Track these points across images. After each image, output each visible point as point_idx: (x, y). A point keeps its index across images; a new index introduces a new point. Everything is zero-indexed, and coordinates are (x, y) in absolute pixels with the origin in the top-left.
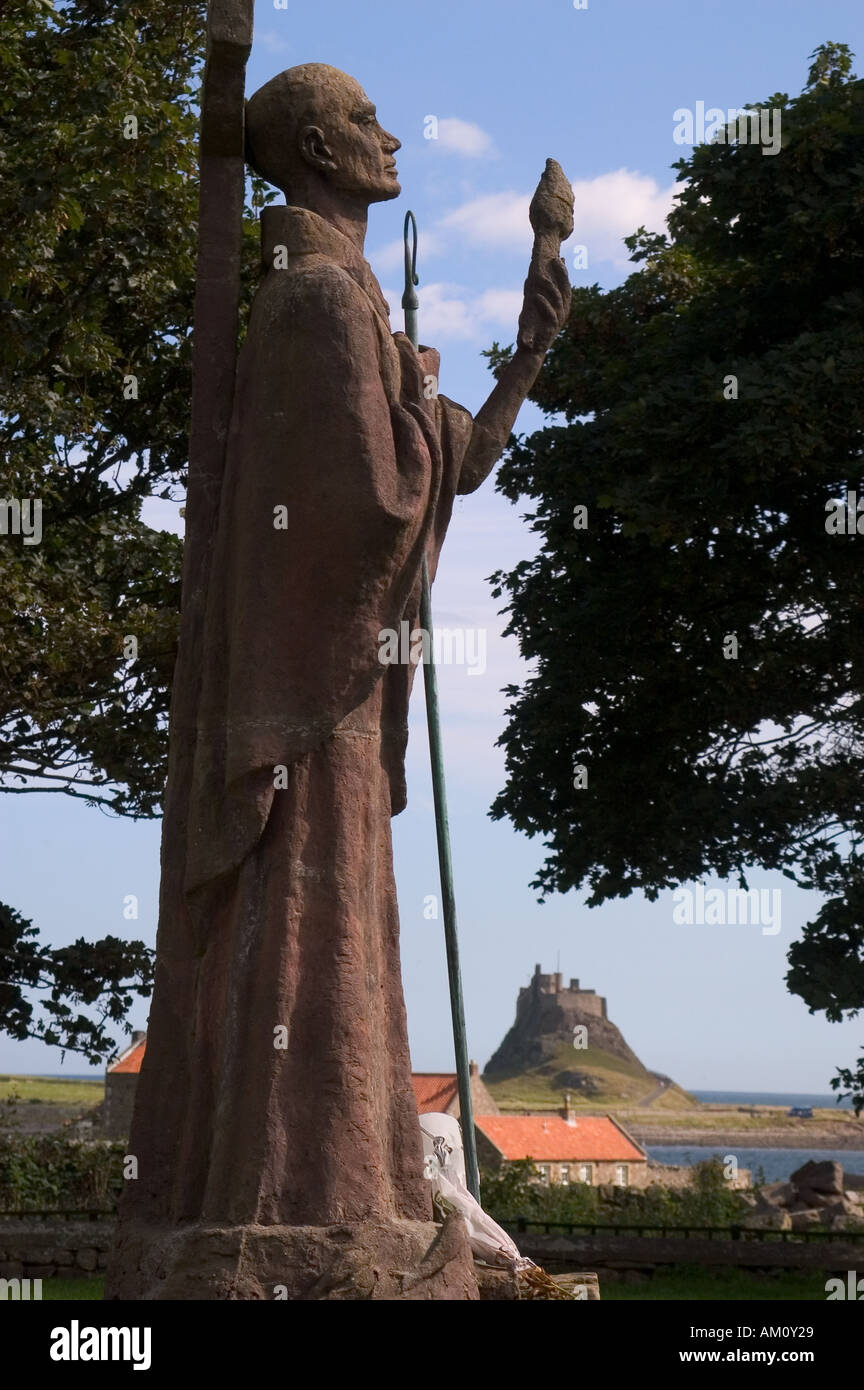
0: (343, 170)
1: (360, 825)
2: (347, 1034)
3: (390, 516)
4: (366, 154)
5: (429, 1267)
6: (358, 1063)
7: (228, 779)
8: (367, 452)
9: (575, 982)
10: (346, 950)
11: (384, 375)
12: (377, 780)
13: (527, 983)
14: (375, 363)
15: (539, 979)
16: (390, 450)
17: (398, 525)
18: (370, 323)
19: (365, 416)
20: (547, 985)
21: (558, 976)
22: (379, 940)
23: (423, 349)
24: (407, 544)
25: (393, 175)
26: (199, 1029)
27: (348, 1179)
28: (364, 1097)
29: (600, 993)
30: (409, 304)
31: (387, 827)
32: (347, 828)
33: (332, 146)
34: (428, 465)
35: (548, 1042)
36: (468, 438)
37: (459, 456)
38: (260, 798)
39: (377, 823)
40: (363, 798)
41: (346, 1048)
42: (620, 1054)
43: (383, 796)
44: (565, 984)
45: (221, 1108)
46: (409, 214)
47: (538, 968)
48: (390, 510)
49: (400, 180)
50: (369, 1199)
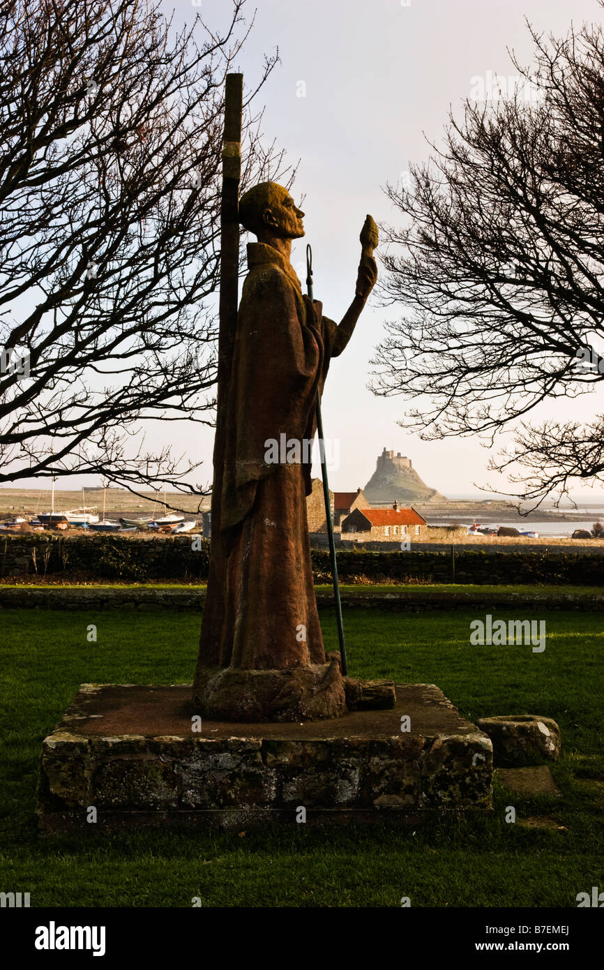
0: (280, 226)
1: (292, 503)
2: (289, 591)
3: (302, 376)
4: (290, 219)
5: (324, 685)
6: (294, 602)
7: (237, 486)
8: (292, 348)
9: (399, 454)
10: (288, 555)
11: (299, 314)
12: (299, 483)
13: (380, 455)
14: (295, 309)
15: (385, 453)
16: (301, 347)
17: (305, 379)
18: (292, 293)
19: (291, 333)
20: (388, 455)
21: (392, 451)
22: (301, 549)
23: (315, 301)
24: (309, 386)
25: (301, 227)
26: (228, 587)
27: (290, 651)
28: (296, 616)
29: (409, 458)
30: (309, 282)
31: (304, 502)
32: (287, 505)
33: (276, 217)
34: (318, 352)
35: (390, 478)
36: (335, 335)
37: (332, 342)
38: (250, 493)
39: (300, 501)
40: (293, 491)
41: (288, 597)
42: (417, 481)
43: (301, 489)
44: (396, 455)
45: (237, 621)
46: (308, 245)
47: (385, 449)
48: (303, 373)
49: (304, 229)
50: (299, 658)
